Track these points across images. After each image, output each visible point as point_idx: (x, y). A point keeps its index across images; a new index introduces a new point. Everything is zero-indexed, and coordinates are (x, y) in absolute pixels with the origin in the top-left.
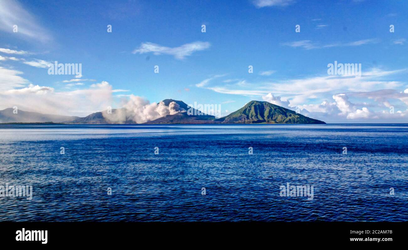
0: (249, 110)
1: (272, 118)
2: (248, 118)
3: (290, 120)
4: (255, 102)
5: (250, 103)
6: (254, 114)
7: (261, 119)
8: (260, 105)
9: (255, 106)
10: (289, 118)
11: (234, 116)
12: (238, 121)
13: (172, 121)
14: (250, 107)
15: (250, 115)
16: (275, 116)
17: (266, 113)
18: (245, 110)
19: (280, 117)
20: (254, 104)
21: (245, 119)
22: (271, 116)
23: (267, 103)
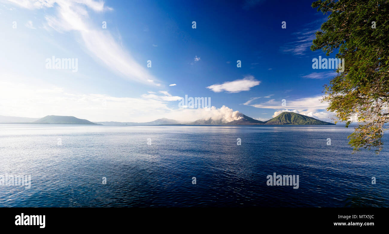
0: (282, 117)
1: (296, 122)
2: (280, 121)
3: (308, 122)
4: (286, 113)
5: (282, 113)
6: (284, 119)
7: (289, 122)
8: (288, 114)
9: (285, 115)
10: (307, 121)
11: (272, 121)
12: (274, 123)
13: (237, 123)
14: (282, 115)
15: (282, 120)
16: (298, 120)
17: (292, 119)
18: (279, 117)
19: (301, 121)
20: (285, 114)
21: (278, 122)
22: (295, 120)
23: (293, 113)
